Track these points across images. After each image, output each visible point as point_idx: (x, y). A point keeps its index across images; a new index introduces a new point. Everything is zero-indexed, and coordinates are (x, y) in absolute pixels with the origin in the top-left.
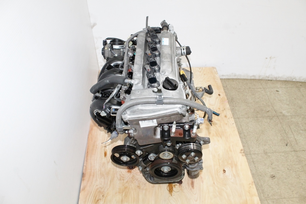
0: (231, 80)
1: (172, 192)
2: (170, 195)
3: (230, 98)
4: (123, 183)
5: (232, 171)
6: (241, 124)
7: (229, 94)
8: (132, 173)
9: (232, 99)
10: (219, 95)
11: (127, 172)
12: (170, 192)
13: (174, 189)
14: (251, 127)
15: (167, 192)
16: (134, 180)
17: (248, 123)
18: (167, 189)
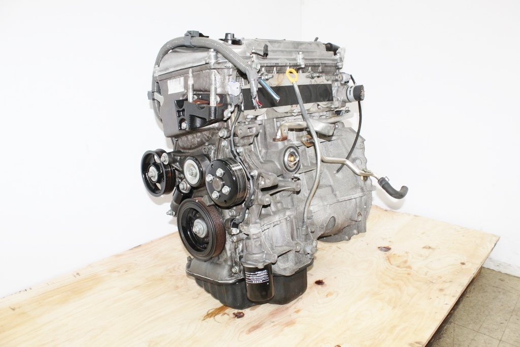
2: (203, 318)
10: (463, 264)
12: (208, 315)
13: (218, 316)
18: (209, 311)
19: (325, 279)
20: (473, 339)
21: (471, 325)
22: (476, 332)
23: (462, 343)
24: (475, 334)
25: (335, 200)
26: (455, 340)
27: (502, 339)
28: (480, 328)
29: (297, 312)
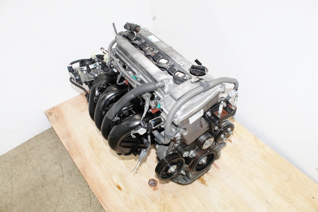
1: (205, 182)
2: (206, 186)
4: (158, 203)
5: (235, 137)
8: (159, 189)
11: (153, 191)
12: (203, 183)
13: (205, 179)
15: (202, 185)
16: (166, 194)
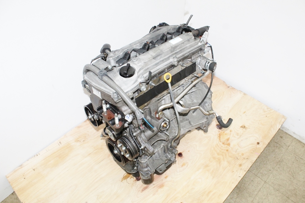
0: (302, 144)
1: (125, 179)
2: (121, 180)
3: (279, 159)
6: (261, 189)
7: (282, 155)
9: (279, 161)
10: (258, 143)
12: (124, 177)
13: (129, 179)
14: (269, 200)
15: (122, 176)
17: (270, 194)
18: (124, 175)
19: (183, 152)
20: (252, 181)
21: (254, 171)
22: (255, 176)
23: (246, 183)
24: (254, 177)
25: (191, 126)
26: (244, 180)
27: (267, 181)
28: (258, 173)
29: (166, 178)
